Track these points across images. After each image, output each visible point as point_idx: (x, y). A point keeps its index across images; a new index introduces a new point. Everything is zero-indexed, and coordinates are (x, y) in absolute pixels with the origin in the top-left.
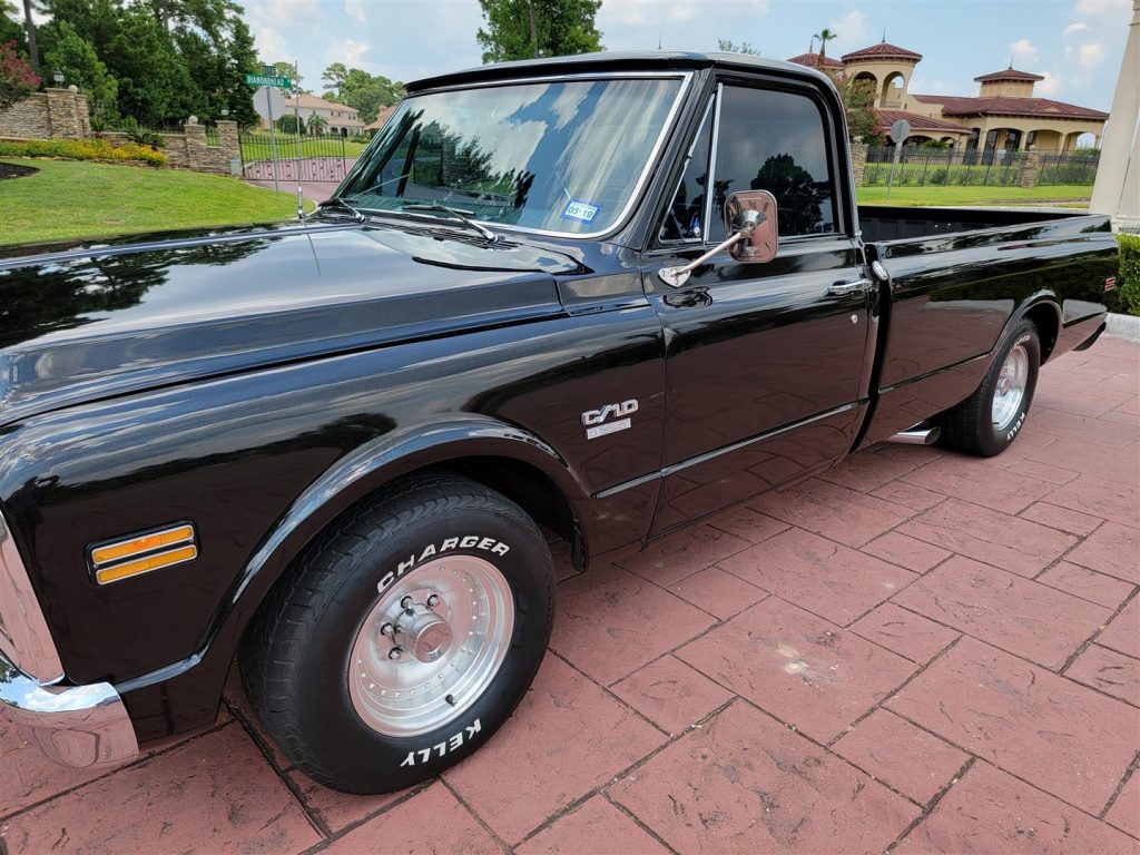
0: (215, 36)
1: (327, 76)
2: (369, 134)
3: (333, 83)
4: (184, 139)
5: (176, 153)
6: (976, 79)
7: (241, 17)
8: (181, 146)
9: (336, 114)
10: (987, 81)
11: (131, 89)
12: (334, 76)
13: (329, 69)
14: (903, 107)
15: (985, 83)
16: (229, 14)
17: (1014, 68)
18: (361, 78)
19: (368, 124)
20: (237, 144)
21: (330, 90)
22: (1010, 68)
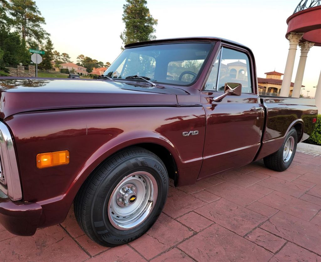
0: (41, 42)
1: (78, 58)
2: (89, 75)
3: (80, 60)
4: (17, 70)
5: (14, 74)
6: (265, 73)
7: (49, 37)
8: (16, 71)
9: (79, 69)
10: (268, 74)
11: (9, 55)
12: (80, 58)
13: (79, 56)
14: (244, 79)
15: (267, 74)
16: (45, 36)
17: (276, 71)
18: (89, 60)
19: (89, 73)
20: (35, 72)
21: (79, 62)
22: (275, 71)
